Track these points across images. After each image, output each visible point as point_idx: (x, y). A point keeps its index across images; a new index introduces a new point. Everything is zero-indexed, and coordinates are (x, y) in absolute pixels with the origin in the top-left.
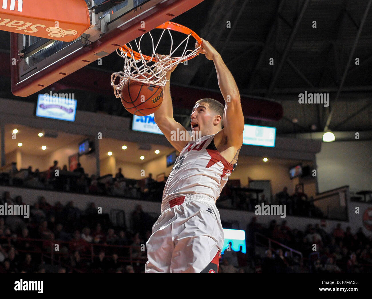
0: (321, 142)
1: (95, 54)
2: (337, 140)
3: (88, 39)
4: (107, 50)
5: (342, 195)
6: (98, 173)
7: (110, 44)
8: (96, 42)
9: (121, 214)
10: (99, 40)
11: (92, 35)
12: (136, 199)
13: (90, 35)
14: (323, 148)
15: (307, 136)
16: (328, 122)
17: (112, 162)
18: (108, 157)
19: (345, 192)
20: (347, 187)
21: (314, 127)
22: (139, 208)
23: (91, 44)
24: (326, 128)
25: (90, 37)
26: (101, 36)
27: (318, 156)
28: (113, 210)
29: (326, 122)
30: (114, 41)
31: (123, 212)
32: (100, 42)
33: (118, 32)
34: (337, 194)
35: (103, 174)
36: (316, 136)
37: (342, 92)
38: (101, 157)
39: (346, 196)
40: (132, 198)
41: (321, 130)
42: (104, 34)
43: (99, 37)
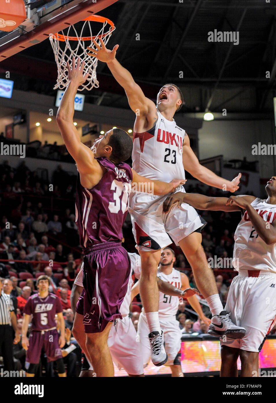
0: (202, 120)
1: (29, 41)
2: (215, 119)
3: (25, 29)
4: (39, 39)
5: (217, 163)
6: (28, 139)
7: (42, 34)
8: (31, 32)
9: (45, 173)
10: (33, 30)
11: (28, 26)
12: (57, 160)
13: (26, 26)
14: (204, 125)
15: (192, 115)
16: (209, 105)
17: (39, 131)
18: (36, 127)
19: (220, 160)
20: (222, 156)
21: (197, 109)
22: (59, 168)
23: (26, 34)
24: (207, 110)
25: (26, 28)
26: (35, 28)
27: (200, 131)
28: (39, 169)
29: (207, 105)
30: (45, 32)
31: (46, 170)
32: (34, 32)
33: (48, 25)
34: (213, 161)
35: (32, 140)
36: (199, 115)
37: (221, 82)
38: (31, 126)
39: (220, 164)
40: (53, 160)
41: (203, 110)
42: (37, 26)
43: (32, 28)
